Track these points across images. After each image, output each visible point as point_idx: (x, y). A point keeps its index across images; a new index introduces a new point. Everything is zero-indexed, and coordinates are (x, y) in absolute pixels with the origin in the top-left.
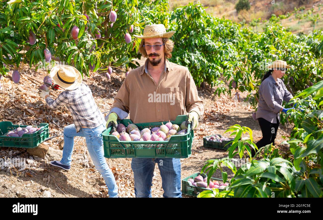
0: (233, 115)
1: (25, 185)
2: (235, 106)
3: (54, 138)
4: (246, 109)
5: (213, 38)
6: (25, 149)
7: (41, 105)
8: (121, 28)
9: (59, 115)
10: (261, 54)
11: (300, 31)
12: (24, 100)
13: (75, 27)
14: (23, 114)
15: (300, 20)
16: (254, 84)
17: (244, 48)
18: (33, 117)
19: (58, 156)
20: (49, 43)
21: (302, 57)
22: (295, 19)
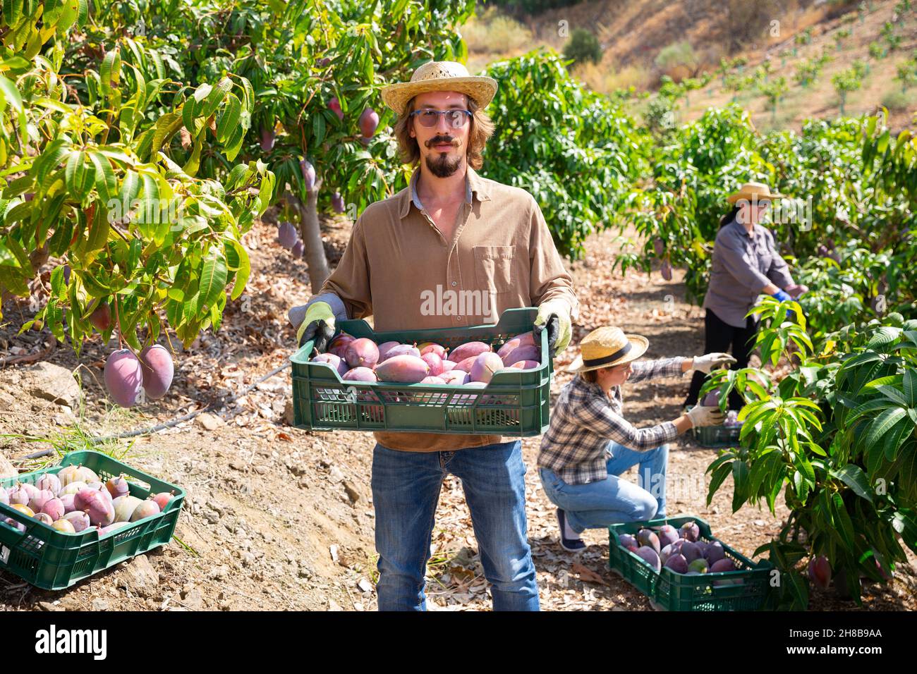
13: (368, 110)
15: (738, 93)
22: (723, 90)
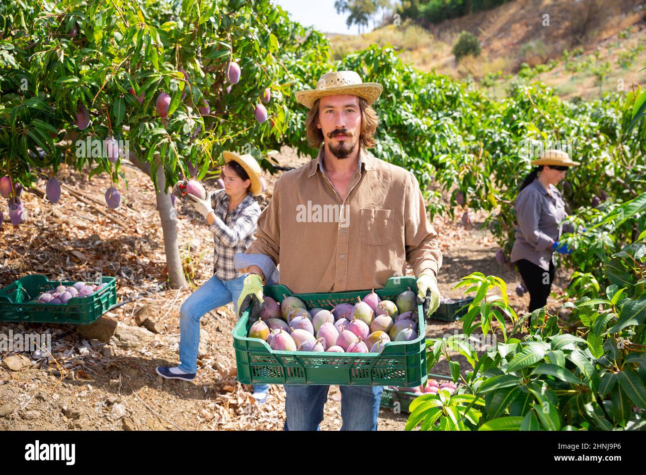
0: (455, 254)
1: (77, 395)
2: (459, 239)
3: (125, 305)
4: (479, 243)
5: (417, 111)
6: (72, 327)
7: (98, 242)
8: (248, 95)
9: (133, 261)
10: (508, 140)
11: (574, 95)
12: (64, 233)
13: (163, 94)
14: (66, 260)
15: (576, 74)
16: (497, 196)
17: (473, 128)
18: (84, 265)
19: (135, 337)
20: (113, 125)
21: (587, 143)
22: (565, 72)
